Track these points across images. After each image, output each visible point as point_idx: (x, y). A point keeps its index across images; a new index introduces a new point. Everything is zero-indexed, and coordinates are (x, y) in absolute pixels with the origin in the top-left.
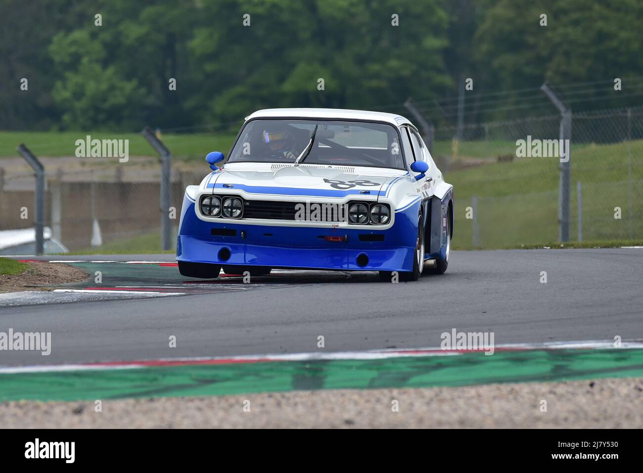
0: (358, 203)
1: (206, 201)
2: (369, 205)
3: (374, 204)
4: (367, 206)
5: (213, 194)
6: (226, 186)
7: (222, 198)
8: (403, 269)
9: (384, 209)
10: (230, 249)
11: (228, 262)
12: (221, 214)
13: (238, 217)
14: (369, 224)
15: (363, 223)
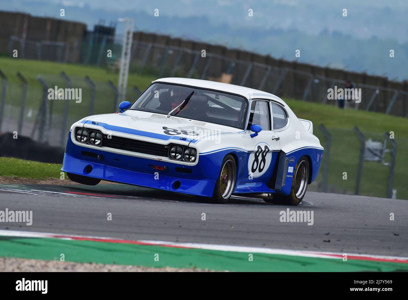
0: (176, 146)
1: (80, 132)
2: (184, 148)
3: (187, 147)
4: (182, 148)
5: (83, 128)
6: (94, 123)
7: (90, 131)
8: (202, 194)
9: (193, 151)
10: (93, 166)
11: (88, 175)
12: (88, 142)
13: (98, 145)
14: (182, 161)
15: (179, 160)
